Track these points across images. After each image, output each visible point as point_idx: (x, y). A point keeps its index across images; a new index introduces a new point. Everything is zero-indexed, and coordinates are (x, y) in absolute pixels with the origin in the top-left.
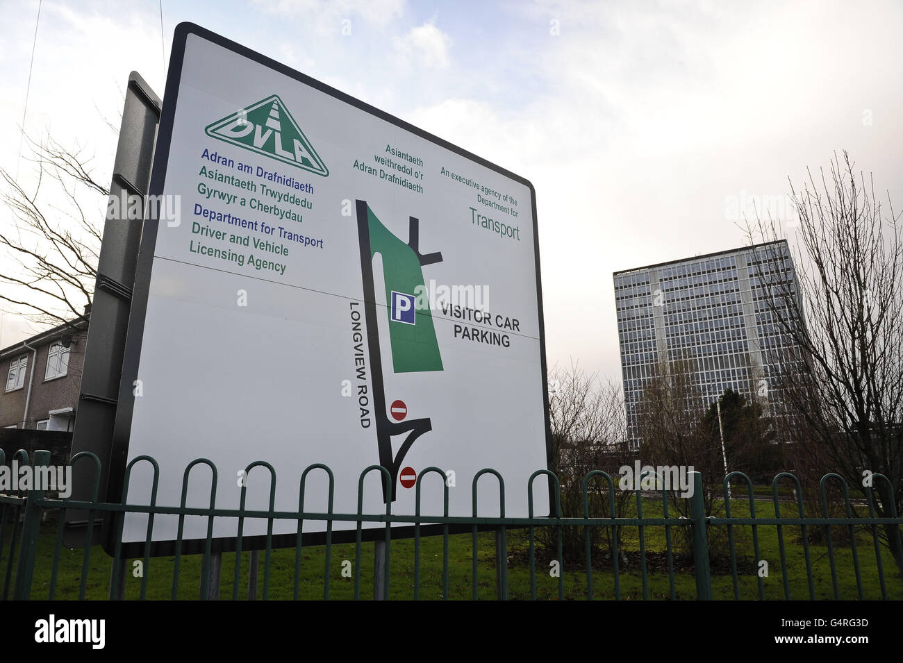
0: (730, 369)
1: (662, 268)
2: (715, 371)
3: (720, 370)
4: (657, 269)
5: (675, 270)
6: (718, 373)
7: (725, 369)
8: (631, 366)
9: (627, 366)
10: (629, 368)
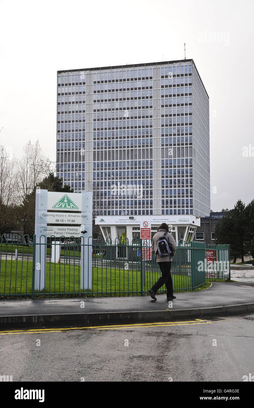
0: (138, 160)
1: (96, 72)
2: (126, 160)
3: (130, 160)
4: (93, 72)
5: (107, 75)
6: (128, 162)
7: (134, 160)
8: (64, 152)
9: (60, 152)
10: (62, 153)
